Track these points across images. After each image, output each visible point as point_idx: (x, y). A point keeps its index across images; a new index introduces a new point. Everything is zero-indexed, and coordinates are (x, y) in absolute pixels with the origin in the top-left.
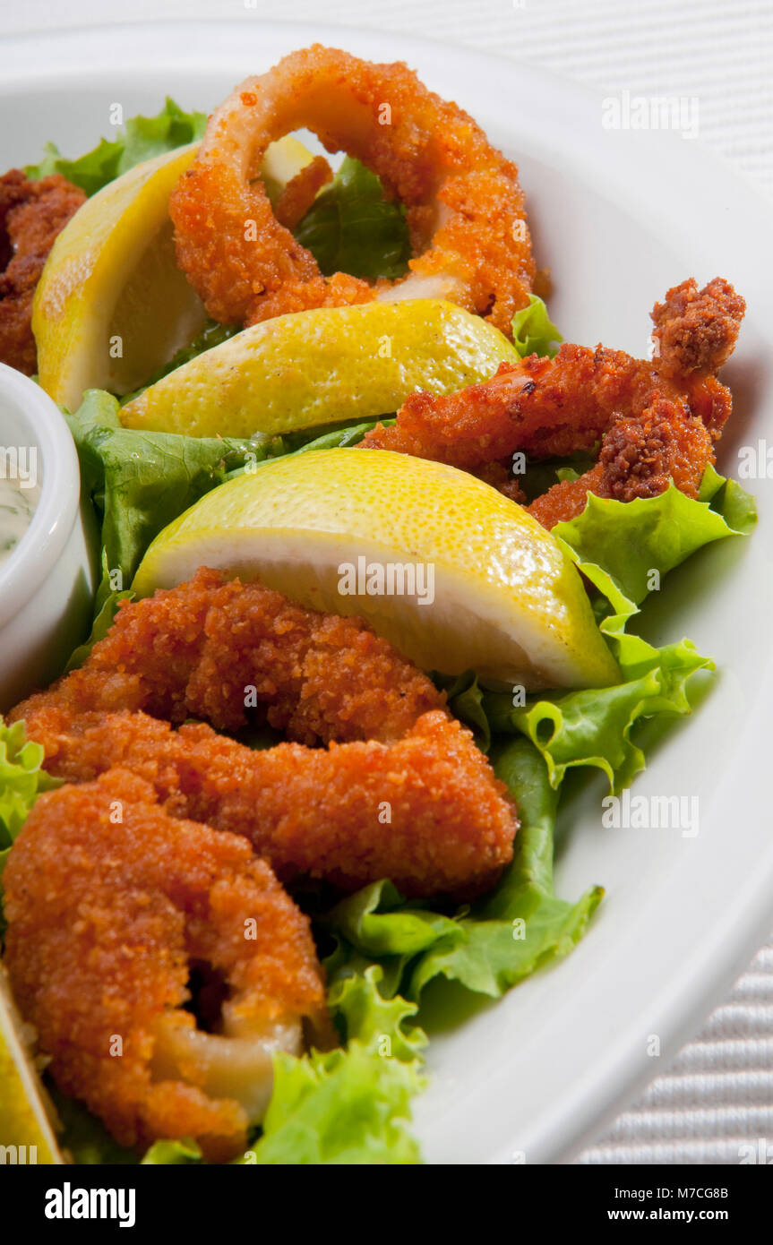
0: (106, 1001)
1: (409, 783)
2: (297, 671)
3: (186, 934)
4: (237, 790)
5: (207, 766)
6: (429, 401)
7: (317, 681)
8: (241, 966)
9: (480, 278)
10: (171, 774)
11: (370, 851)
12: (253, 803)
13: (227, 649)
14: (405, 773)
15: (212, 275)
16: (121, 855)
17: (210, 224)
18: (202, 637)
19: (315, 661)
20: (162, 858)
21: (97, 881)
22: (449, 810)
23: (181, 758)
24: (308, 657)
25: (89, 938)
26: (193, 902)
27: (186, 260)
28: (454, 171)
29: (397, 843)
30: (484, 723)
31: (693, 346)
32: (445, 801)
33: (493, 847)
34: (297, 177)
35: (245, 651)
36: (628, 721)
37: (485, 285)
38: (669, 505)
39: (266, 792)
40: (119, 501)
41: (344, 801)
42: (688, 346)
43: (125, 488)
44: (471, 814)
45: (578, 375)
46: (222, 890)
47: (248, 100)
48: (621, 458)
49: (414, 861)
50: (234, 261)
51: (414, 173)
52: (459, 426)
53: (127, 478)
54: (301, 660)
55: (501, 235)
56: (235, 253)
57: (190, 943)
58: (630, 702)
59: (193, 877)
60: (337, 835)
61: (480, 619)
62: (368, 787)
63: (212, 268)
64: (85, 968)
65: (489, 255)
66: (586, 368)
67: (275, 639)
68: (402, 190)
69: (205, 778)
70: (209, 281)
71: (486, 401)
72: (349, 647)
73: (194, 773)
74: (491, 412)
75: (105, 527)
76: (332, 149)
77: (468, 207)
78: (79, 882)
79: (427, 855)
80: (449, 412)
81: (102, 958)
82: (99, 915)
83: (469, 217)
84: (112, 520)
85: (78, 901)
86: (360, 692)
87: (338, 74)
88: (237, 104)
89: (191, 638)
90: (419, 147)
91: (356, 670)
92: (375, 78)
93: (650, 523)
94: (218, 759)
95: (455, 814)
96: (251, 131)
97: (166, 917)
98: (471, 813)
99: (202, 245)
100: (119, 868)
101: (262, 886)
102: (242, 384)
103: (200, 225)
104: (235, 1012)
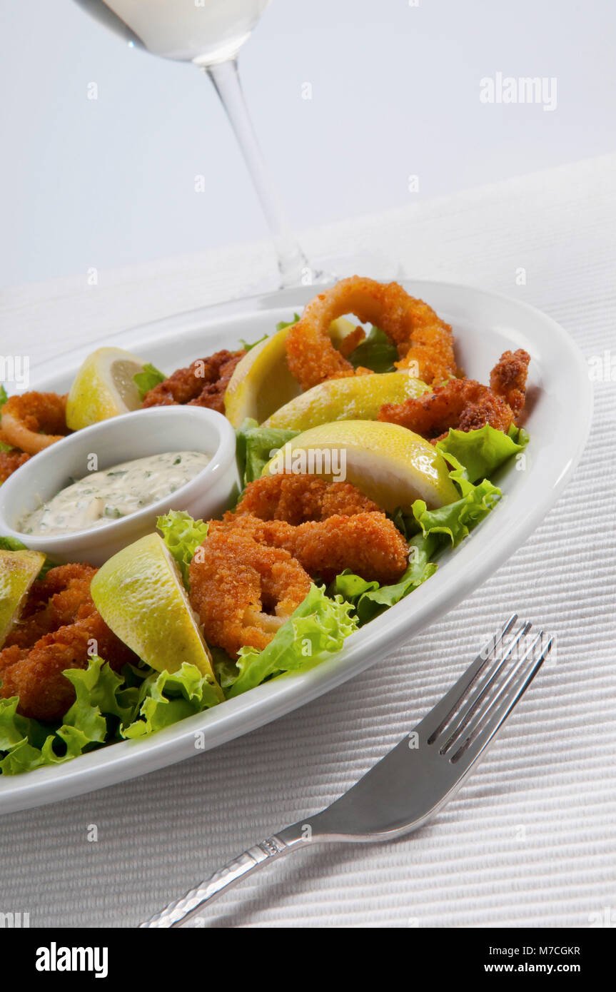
0: (226, 600)
1: (356, 528)
2: (320, 502)
3: (261, 582)
4: (288, 539)
5: (276, 531)
6: (390, 406)
7: (328, 505)
8: (282, 592)
9: (427, 369)
10: (261, 533)
11: (342, 557)
12: (294, 542)
13: (290, 495)
14: (355, 523)
15: (303, 370)
16: (235, 553)
17: (301, 347)
18: (280, 491)
19: (328, 498)
20: (252, 554)
21: (225, 561)
22: (373, 536)
23: (265, 528)
24: (325, 496)
25: (221, 580)
26: (265, 571)
27: (291, 365)
28: (417, 326)
29: (352, 552)
30: (404, 527)
31: (504, 373)
32: (372, 533)
33: (394, 554)
34: (349, 335)
35: (298, 496)
36: (460, 514)
37: (430, 372)
38: (487, 434)
39: (300, 538)
40: (253, 455)
41: (330, 535)
42: (503, 374)
43: (256, 449)
44: (383, 540)
45: (454, 390)
46: (276, 567)
47: (322, 297)
48: (467, 417)
49: (361, 560)
50: (312, 363)
51: (400, 328)
52: (402, 415)
53: (256, 444)
54: (322, 499)
55: (438, 351)
56: (312, 360)
57: (262, 585)
58: (461, 507)
59: (265, 561)
60: (327, 550)
61: (399, 480)
62: (340, 530)
63: (303, 367)
64: (219, 591)
65: (433, 360)
66: (458, 386)
67: (312, 491)
68: (394, 336)
69: (275, 536)
70: (301, 373)
71: (414, 404)
72: (341, 491)
73: (271, 535)
74: (417, 408)
75: (247, 466)
76: (364, 321)
77: (423, 340)
78: (218, 562)
79: (365, 557)
80: (398, 411)
81: (225, 586)
82: (225, 572)
83: (423, 344)
84: (250, 462)
85: (217, 569)
86: (345, 507)
87: (363, 285)
88: (317, 300)
89: (275, 491)
90: (402, 316)
91: (344, 499)
92: (381, 287)
93: (480, 443)
94: (281, 528)
95: (376, 539)
96: (323, 311)
97: (252, 574)
98: (382, 538)
99: (298, 357)
100: (235, 558)
101: (294, 566)
102: (311, 409)
103: (297, 349)
104: (279, 607)
